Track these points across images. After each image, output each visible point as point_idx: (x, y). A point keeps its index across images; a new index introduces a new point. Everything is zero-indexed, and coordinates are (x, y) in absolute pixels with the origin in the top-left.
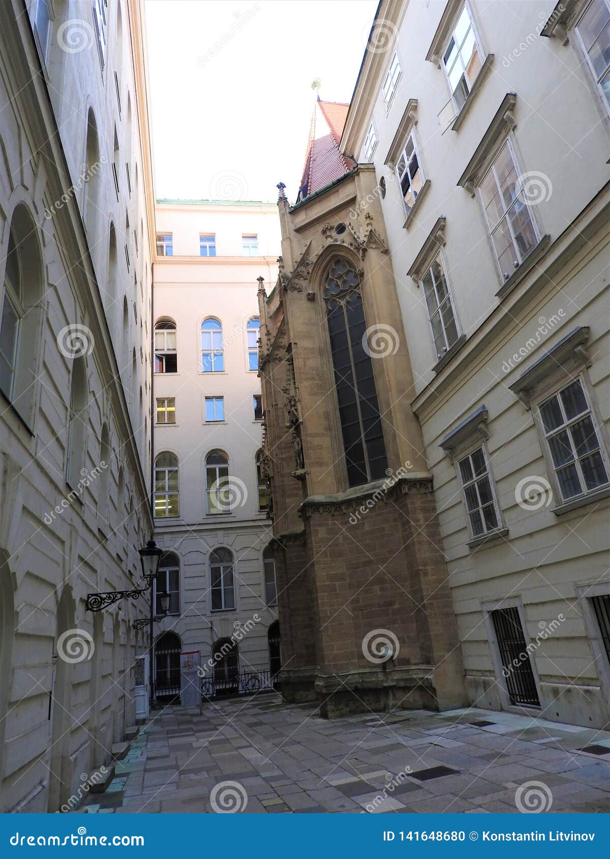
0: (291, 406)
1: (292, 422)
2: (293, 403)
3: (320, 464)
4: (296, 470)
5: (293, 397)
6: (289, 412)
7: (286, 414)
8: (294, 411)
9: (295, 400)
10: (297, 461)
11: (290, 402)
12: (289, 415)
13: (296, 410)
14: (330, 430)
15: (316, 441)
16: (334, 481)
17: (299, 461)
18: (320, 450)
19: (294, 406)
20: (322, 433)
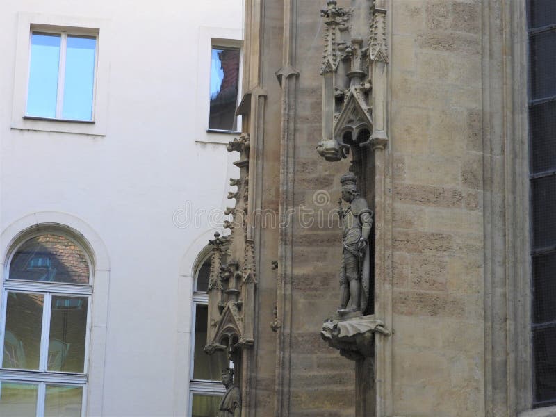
0: (350, 77)
1: (347, 136)
2: (356, 66)
3: (433, 305)
4: (342, 316)
5: (360, 43)
6: (339, 100)
7: (328, 107)
8: (360, 98)
9: (365, 56)
10: (347, 282)
11: (347, 60)
12: (338, 109)
13: (367, 93)
14: (487, 182)
15: (428, 219)
16: (479, 374)
17: (354, 284)
18: (439, 254)
19: (363, 76)
20: (455, 192)
